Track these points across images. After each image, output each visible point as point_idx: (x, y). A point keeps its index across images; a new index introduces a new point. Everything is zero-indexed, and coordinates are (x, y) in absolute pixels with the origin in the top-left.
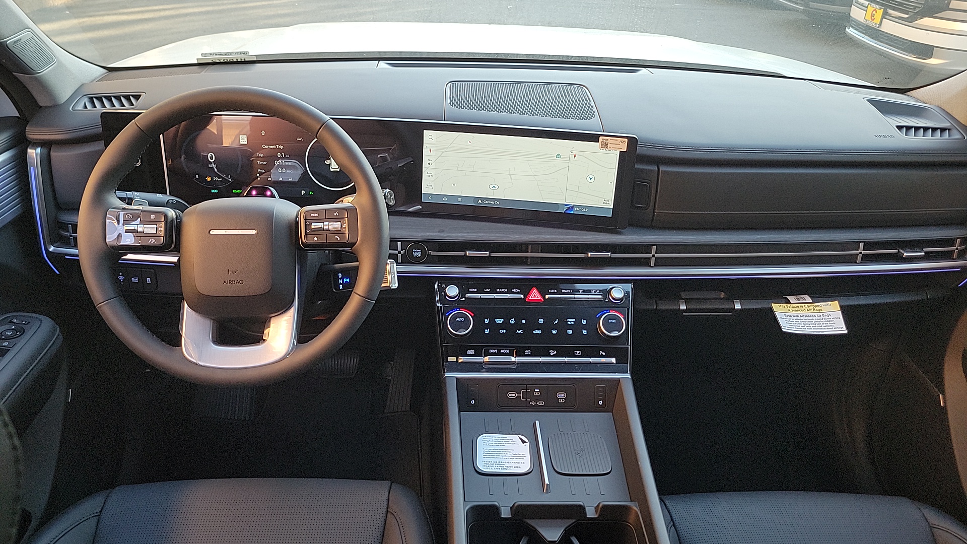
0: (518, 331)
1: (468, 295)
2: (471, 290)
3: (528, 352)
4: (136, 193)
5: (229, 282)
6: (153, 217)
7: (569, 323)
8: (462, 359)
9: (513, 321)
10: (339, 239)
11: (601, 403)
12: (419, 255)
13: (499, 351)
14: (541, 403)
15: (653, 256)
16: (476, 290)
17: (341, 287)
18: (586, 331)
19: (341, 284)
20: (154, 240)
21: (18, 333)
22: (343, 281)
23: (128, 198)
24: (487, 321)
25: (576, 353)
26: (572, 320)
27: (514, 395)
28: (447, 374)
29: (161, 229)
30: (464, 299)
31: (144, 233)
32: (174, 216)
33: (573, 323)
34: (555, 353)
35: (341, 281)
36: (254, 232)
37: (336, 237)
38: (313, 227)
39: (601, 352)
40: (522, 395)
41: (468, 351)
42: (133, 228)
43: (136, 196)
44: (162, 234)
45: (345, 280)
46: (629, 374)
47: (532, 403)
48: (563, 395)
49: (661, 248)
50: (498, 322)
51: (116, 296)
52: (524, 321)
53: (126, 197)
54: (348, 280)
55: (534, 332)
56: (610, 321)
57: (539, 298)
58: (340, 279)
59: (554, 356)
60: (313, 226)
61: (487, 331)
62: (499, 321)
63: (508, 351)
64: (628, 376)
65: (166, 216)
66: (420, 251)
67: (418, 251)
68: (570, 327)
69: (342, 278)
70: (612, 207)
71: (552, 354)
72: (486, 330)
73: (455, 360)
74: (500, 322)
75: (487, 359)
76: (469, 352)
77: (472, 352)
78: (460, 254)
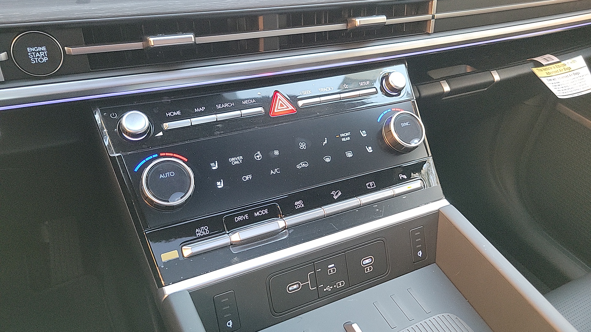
0: (272, 172)
1: (167, 126)
2: (170, 114)
3: (299, 204)
7: (343, 139)
8: (188, 251)
9: (258, 156)
11: (420, 254)
12: (45, 59)
13: (251, 214)
14: (341, 284)
15: (433, 17)
16: (178, 113)
18: (370, 148)
24: (215, 166)
25: (369, 185)
26: (347, 134)
27: (295, 287)
28: (169, 290)
30: (161, 134)
33: (349, 138)
34: (340, 194)
39: (401, 176)
40: (309, 282)
41: (197, 230)
46: (445, 201)
47: (329, 288)
48: (367, 261)
50: (236, 163)
52: (276, 153)
55: (298, 167)
56: (403, 125)
57: (290, 109)
59: (340, 199)
61: (220, 185)
62: (235, 161)
63: (266, 211)
64: (444, 203)
66: (44, 48)
67: (40, 49)
68: (348, 146)
71: (335, 197)
72: (218, 183)
73: (178, 256)
74: (238, 162)
75: (236, 237)
76: (199, 232)
77: (205, 231)
78: (137, 45)
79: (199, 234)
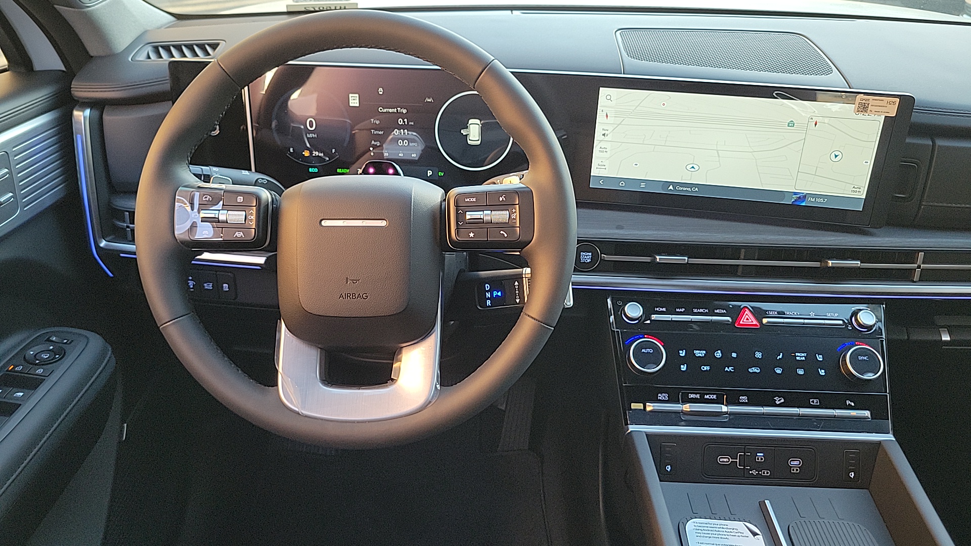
0: (726, 369)
1: (654, 317)
2: (658, 309)
3: (744, 399)
4: (215, 169)
5: (348, 296)
6: (240, 199)
7: (798, 358)
8: (650, 407)
9: (718, 354)
10: (506, 235)
11: (852, 475)
12: (589, 261)
13: (702, 395)
14: (766, 473)
15: (919, 267)
16: (664, 309)
17: (489, 303)
18: (823, 371)
19: (488, 299)
20: (241, 233)
21: (57, 356)
22: (492, 294)
23: (204, 175)
24: (683, 353)
25: (813, 402)
26: (803, 355)
27: (725, 460)
28: (632, 428)
29: (252, 217)
30: (648, 322)
31: (227, 222)
32: (270, 200)
33: (804, 358)
34: (783, 401)
35: (488, 295)
36: (383, 223)
37: (502, 232)
38: (468, 217)
39: (848, 402)
40: (738, 460)
41: (659, 395)
42: (213, 216)
43: (215, 171)
44: (253, 224)
45: (495, 293)
46: (892, 436)
47: (754, 472)
48: (795, 463)
49: (932, 255)
50: (699, 355)
51: (188, 312)
52: (734, 355)
53: (201, 173)
54: (499, 294)
55: (750, 370)
56: (860, 358)
57: (754, 323)
58: (488, 291)
59: (780, 405)
60: (469, 215)
61: (683, 368)
62: (699, 353)
63: (715, 397)
64: (890, 437)
65: (258, 199)
66: (590, 254)
67: (588, 254)
68: (800, 364)
69: (491, 291)
70: (864, 197)
71: (778, 403)
72: (682, 366)
73: (642, 408)
74: (701, 355)
75: (687, 407)
76: (661, 397)
77: (665, 397)
78: (647, 259)
79: (660, 398)
